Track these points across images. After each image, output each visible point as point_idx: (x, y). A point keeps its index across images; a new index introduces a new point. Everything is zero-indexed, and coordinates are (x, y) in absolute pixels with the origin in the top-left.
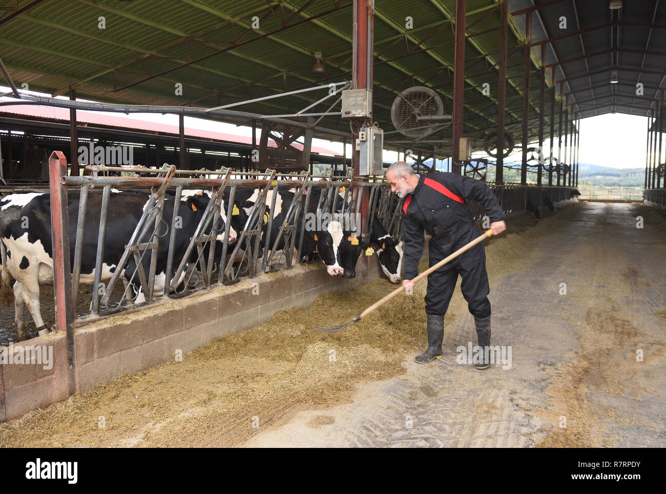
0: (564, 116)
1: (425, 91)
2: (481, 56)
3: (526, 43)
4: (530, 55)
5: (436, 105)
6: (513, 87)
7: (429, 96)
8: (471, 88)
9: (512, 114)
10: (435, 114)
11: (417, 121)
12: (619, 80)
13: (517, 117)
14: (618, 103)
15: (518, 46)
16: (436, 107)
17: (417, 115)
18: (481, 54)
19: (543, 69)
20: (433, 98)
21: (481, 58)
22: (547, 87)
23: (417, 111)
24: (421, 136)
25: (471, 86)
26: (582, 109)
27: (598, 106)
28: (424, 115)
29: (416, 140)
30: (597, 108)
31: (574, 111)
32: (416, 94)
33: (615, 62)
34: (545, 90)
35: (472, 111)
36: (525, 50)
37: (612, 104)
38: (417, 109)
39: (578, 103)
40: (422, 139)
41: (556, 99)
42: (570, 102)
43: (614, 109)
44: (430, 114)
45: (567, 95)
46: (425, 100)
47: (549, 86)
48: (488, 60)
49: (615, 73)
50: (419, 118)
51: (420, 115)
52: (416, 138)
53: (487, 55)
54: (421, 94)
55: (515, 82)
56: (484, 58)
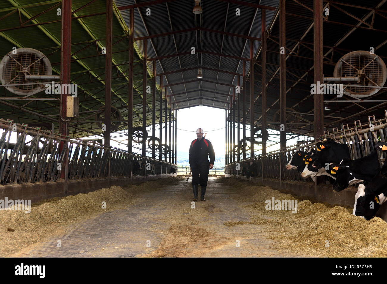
0: (163, 104)
1: (34, 52)
2: (92, 41)
3: (130, 33)
4: (133, 45)
5: (45, 66)
6: (121, 73)
7: (38, 58)
8: (85, 71)
9: (122, 99)
10: (44, 74)
11: (25, 80)
12: (203, 77)
13: (126, 103)
14: (203, 97)
15: (123, 36)
16: (45, 68)
17: (25, 74)
18: (92, 39)
19: (145, 60)
20: (42, 60)
21: (92, 42)
22: (149, 76)
23: (25, 70)
24: (30, 94)
25: (85, 69)
26: (178, 101)
27: (189, 99)
28: (32, 74)
29: (25, 97)
30: (189, 100)
31: (172, 102)
32: (26, 54)
33: (200, 62)
34: (147, 79)
35: (87, 94)
36: (129, 40)
37: (200, 98)
38: (26, 69)
39: (175, 95)
40: (30, 97)
41: (156, 88)
42: (168, 94)
43: (201, 101)
44: (38, 74)
45: (166, 87)
46: (34, 61)
47: (151, 76)
48: (98, 46)
49: (200, 71)
50: (27, 77)
51: (28, 74)
52: (25, 96)
53: (98, 41)
54: (30, 55)
55: (122, 69)
56: (95, 43)
